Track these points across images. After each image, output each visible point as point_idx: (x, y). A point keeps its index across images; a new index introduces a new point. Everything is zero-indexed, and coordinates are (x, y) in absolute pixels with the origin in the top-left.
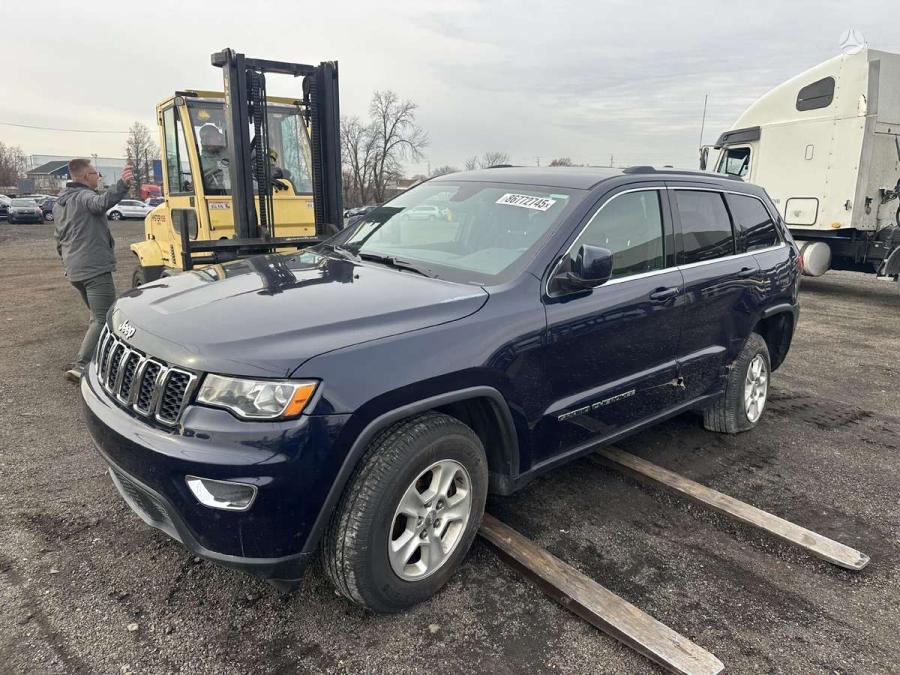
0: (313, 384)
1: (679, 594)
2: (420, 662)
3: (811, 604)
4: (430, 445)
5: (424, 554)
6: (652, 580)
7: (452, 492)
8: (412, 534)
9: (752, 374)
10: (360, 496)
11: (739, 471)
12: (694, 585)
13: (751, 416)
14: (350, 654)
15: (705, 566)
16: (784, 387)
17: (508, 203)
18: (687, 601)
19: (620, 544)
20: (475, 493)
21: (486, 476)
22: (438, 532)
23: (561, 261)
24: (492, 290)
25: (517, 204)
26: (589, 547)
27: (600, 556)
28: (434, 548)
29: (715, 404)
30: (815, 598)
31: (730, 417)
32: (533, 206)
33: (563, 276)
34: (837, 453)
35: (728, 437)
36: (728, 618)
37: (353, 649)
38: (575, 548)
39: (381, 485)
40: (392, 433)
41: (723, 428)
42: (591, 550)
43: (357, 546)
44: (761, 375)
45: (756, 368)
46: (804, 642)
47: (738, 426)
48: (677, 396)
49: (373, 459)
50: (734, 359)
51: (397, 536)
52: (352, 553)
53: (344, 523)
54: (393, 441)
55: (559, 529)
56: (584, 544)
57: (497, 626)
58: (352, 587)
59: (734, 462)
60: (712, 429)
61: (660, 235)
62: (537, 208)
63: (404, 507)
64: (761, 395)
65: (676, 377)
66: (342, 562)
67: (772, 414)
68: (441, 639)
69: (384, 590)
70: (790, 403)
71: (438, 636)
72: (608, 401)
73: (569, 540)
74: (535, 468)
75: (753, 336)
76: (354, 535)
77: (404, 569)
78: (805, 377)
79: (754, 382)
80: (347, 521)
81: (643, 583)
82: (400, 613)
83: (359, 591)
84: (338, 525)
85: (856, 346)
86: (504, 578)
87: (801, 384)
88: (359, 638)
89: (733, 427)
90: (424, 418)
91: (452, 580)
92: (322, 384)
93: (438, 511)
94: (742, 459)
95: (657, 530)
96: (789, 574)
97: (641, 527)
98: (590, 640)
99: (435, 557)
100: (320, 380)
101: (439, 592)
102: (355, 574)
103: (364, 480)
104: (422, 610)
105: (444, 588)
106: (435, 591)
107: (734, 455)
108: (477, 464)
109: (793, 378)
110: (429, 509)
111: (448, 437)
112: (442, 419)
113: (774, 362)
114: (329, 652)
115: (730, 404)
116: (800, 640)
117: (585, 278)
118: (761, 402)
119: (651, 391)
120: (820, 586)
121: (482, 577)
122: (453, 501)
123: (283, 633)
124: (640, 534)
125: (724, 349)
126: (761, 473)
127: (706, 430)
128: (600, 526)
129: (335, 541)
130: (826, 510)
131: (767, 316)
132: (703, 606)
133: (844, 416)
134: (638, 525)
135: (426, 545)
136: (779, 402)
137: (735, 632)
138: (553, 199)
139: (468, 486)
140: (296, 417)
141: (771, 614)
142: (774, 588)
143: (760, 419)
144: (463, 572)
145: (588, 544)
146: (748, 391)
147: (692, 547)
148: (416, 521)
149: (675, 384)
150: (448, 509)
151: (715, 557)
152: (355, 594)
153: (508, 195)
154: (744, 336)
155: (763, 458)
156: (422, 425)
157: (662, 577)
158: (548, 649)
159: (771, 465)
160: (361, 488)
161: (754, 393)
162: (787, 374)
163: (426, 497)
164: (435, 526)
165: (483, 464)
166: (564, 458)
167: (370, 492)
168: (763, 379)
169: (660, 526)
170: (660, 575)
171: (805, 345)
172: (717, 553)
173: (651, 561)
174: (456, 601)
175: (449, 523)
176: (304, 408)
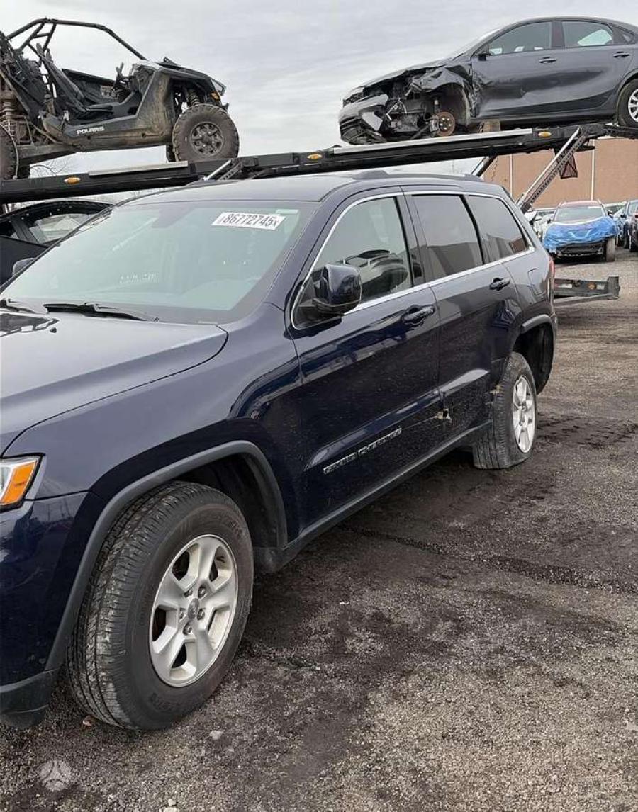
0: (33, 461)
1: (481, 643)
2: (208, 773)
3: (615, 623)
4: (185, 520)
5: (190, 653)
6: (450, 635)
7: (214, 575)
8: (175, 630)
9: (517, 398)
10: (107, 592)
11: (520, 506)
12: (495, 630)
13: (522, 446)
14: (119, 785)
15: (503, 609)
16: (551, 412)
17: (227, 224)
18: (491, 648)
19: (409, 604)
20: (240, 573)
21: (250, 549)
22: (203, 625)
23: (302, 288)
24: (231, 328)
25: (239, 224)
26: (375, 614)
27: (388, 621)
28: (201, 644)
29: (482, 437)
30: (618, 617)
31: (501, 450)
32: (258, 226)
33: (309, 304)
34: (615, 471)
35: (502, 472)
36: (535, 655)
37: (122, 779)
38: (359, 619)
39: (132, 574)
40: (135, 512)
41: (495, 462)
42: (378, 616)
43: (113, 651)
44: (527, 399)
45: (521, 390)
46: (614, 661)
47: (511, 458)
48: (444, 432)
49: (117, 546)
50: (497, 384)
51: (157, 634)
52: (108, 660)
53: (92, 628)
54: (139, 521)
55: (338, 601)
56: (370, 612)
57: (289, 717)
58: (112, 703)
59: (513, 497)
60: (485, 467)
61: (404, 249)
62: (264, 227)
63: (162, 599)
64: (530, 421)
65: (441, 409)
66: (96, 675)
67: (544, 441)
68: (229, 744)
69: (151, 700)
70: (560, 427)
71: (223, 742)
72: (374, 444)
73: (351, 611)
74: (303, 534)
75: (514, 355)
76: (107, 639)
77: (171, 674)
78: (571, 398)
79: (520, 407)
80: (96, 625)
81: (441, 638)
82: (170, 727)
83: (122, 707)
84: (85, 632)
85: (617, 357)
86: (286, 665)
87: (568, 405)
88: (127, 765)
89: (505, 460)
90: (170, 489)
91: (225, 680)
92: (44, 460)
93: (200, 600)
94: (520, 493)
95: (445, 582)
96: (588, 599)
97: (427, 583)
98: (396, 709)
99: (203, 655)
100: (41, 455)
101: (212, 696)
102: (115, 686)
103: (110, 572)
104: (196, 719)
105: (218, 690)
106: (209, 695)
107: (511, 490)
108: (239, 537)
109: (558, 400)
110: (191, 598)
111: (202, 508)
112: (193, 488)
113: (538, 383)
114: (92, 789)
115: (499, 434)
116: (609, 659)
117: (334, 303)
118: (531, 429)
119: (416, 428)
120: (620, 604)
121: (261, 670)
122: (216, 585)
123: (28, 782)
124: (428, 589)
125: (486, 372)
126: (543, 504)
127: (477, 469)
128: (382, 590)
129: (83, 652)
130: (614, 528)
131: (526, 330)
132: (508, 648)
133: (617, 431)
134: (424, 580)
135: (192, 642)
136: (548, 428)
137: (545, 665)
138: (281, 215)
139: (232, 567)
140: (17, 506)
141: (578, 642)
142: (576, 616)
143: (532, 448)
144: (237, 669)
145: (374, 610)
146: (516, 418)
147: (484, 593)
148: (178, 614)
149: (441, 417)
150: (212, 595)
151: (512, 597)
152: (117, 711)
153: (225, 215)
154: (504, 355)
155: (542, 489)
156: (171, 498)
157: (460, 628)
158: (353, 728)
159: (552, 494)
160: (108, 582)
161: (522, 420)
162: (552, 397)
163: (185, 584)
164: (200, 618)
165: (246, 535)
166: (335, 518)
167: (120, 585)
168: (530, 403)
169: (447, 578)
170: (458, 627)
171: (565, 363)
172: (512, 593)
173: (446, 616)
174: (233, 702)
175: (215, 611)
176: (25, 493)
